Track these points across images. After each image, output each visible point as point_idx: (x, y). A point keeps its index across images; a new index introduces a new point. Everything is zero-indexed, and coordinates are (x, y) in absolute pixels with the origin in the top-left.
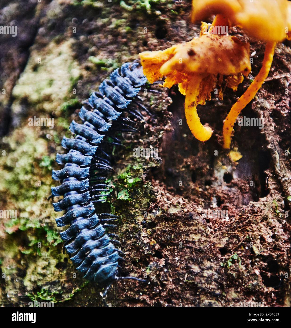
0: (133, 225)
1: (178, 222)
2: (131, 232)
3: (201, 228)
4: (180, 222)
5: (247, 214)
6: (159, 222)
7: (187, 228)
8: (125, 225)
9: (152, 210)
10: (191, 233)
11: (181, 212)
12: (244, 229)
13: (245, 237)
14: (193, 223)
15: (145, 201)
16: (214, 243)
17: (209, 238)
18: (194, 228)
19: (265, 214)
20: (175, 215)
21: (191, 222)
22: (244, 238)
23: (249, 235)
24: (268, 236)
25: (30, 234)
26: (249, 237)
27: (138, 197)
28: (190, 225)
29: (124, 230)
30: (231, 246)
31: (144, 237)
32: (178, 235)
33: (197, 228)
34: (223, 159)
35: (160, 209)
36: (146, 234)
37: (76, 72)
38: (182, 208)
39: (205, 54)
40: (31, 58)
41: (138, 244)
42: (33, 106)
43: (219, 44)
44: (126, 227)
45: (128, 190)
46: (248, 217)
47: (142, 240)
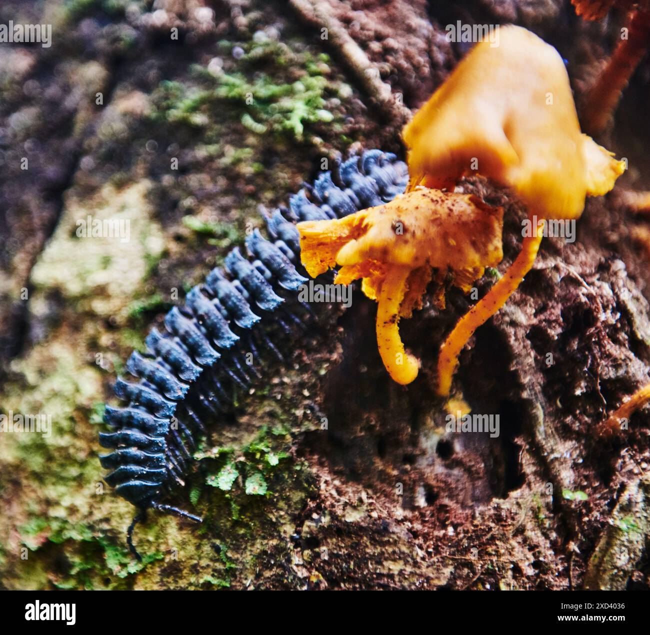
0: (274, 542)
1: (362, 537)
2: (272, 556)
3: (404, 549)
4: (365, 538)
5: (487, 523)
6: (325, 538)
7: (378, 550)
8: (258, 541)
9: (312, 514)
10: (386, 559)
11: (365, 518)
12: (482, 550)
13: (486, 567)
14: (389, 541)
15: (297, 496)
16: (429, 577)
17: (419, 568)
18: (390, 550)
19: (520, 523)
20: (357, 524)
21: (386, 539)
22: (482, 567)
23: (492, 562)
24: (527, 563)
25: (70, 549)
26: (493, 566)
27: (283, 489)
28: (383, 544)
29: (258, 551)
30: (459, 583)
31: (297, 565)
32: (362, 562)
33: (397, 550)
34: (437, 415)
35: (326, 512)
36: (301, 560)
37: (157, 242)
38: (367, 511)
39: (424, 231)
40: (67, 212)
41: (287, 578)
42: (71, 305)
43: (447, 211)
44: (262, 544)
45: (263, 475)
46: (490, 529)
47: (294, 571)
